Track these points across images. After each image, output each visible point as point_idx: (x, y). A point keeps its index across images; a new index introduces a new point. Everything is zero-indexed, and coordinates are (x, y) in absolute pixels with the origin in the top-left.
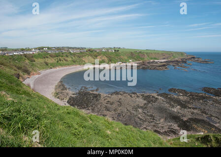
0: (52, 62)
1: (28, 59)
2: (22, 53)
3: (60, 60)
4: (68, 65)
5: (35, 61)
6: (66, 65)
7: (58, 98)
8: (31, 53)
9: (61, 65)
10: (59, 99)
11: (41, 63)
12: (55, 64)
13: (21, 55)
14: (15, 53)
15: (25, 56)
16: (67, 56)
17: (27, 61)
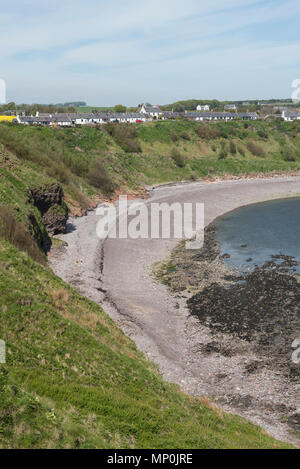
0: (199, 156)
1: (119, 143)
2: (101, 122)
3: (233, 152)
4: (262, 170)
5: (139, 150)
6: (254, 168)
7: (167, 282)
8: (133, 120)
9: (234, 170)
10: (164, 287)
11: (162, 158)
12: (210, 163)
13: (98, 127)
14: (78, 121)
15: (111, 130)
16: (263, 136)
17: (114, 150)
